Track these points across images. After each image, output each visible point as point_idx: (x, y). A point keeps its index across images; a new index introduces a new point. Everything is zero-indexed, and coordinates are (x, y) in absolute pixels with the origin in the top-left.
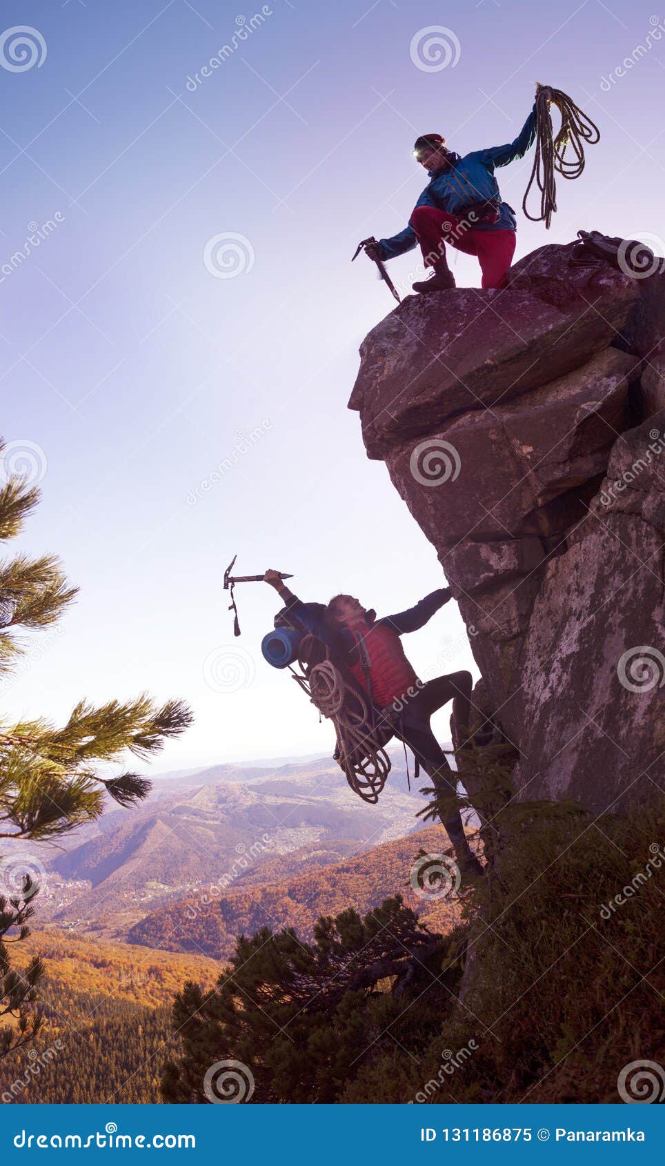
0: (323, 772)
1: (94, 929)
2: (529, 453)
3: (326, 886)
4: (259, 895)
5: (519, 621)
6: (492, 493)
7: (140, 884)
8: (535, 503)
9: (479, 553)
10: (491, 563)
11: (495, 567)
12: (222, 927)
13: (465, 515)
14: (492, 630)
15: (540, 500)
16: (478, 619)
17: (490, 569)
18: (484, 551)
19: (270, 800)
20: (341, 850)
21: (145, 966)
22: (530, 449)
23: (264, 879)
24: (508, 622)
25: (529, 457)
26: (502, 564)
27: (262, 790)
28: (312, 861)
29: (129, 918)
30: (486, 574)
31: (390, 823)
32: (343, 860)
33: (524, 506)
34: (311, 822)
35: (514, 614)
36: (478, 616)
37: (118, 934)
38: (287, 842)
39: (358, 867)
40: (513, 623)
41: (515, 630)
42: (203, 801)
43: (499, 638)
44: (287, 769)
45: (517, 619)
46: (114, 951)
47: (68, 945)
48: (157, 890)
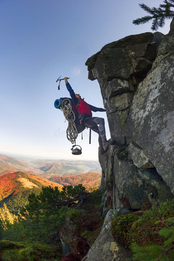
0: (77, 162)
1: (44, 177)
2: (133, 54)
3: (75, 177)
4: (66, 177)
5: (128, 104)
6: (122, 66)
7: (50, 173)
8: (134, 71)
9: (118, 81)
10: (121, 84)
11: (122, 86)
12: (61, 180)
13: (114, 71)
14: (119, 107)
15: (135, 70)
16: (115, 103)
17: (121, 86)
18: (119, 81)
19: (69, 165)
20: (78, 173)
21: (51, 183)
22: (134, 53)
23: (67, 175)
24: (125, 104)
25: (134, 55)
26: (124, 85)
27: (68, 164)
28: (74, 174)
29: (49, 177)
30: (119, 87)
31: (85, 171)
32: (78, 175)
33: (131, 71)
34: (74, 169)
35: (127, 102)
36: (115, 102)
37: (47, 179)
38: (71, 171)
39: (80, 176)
40: (126, 104)
41: (126, 106)
42: (60, 164)
43: (121, 109)
44: (72, 161)
45: (127, 103)
46: (47, 181)
47: (41, 179)
48: (52, 174)
